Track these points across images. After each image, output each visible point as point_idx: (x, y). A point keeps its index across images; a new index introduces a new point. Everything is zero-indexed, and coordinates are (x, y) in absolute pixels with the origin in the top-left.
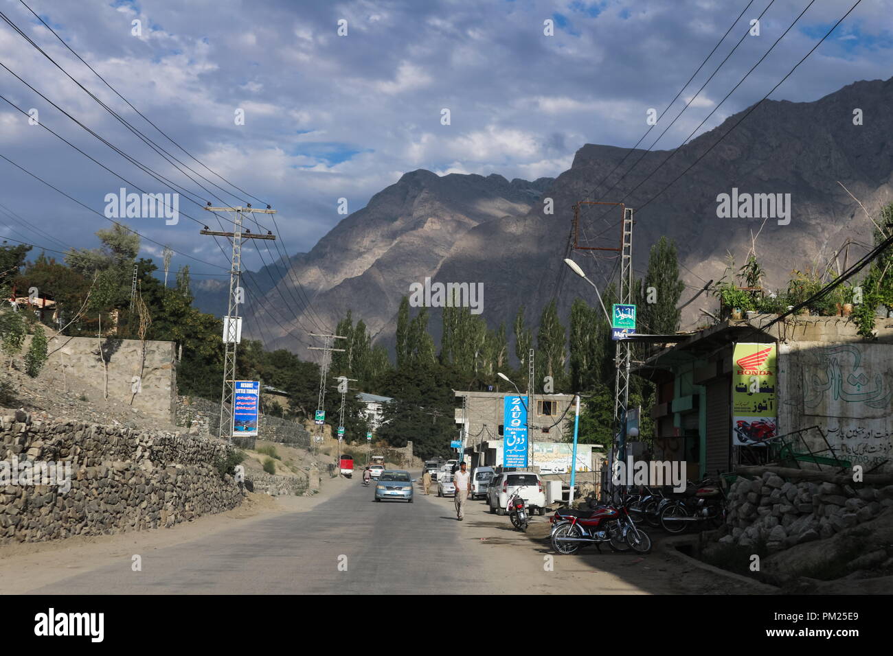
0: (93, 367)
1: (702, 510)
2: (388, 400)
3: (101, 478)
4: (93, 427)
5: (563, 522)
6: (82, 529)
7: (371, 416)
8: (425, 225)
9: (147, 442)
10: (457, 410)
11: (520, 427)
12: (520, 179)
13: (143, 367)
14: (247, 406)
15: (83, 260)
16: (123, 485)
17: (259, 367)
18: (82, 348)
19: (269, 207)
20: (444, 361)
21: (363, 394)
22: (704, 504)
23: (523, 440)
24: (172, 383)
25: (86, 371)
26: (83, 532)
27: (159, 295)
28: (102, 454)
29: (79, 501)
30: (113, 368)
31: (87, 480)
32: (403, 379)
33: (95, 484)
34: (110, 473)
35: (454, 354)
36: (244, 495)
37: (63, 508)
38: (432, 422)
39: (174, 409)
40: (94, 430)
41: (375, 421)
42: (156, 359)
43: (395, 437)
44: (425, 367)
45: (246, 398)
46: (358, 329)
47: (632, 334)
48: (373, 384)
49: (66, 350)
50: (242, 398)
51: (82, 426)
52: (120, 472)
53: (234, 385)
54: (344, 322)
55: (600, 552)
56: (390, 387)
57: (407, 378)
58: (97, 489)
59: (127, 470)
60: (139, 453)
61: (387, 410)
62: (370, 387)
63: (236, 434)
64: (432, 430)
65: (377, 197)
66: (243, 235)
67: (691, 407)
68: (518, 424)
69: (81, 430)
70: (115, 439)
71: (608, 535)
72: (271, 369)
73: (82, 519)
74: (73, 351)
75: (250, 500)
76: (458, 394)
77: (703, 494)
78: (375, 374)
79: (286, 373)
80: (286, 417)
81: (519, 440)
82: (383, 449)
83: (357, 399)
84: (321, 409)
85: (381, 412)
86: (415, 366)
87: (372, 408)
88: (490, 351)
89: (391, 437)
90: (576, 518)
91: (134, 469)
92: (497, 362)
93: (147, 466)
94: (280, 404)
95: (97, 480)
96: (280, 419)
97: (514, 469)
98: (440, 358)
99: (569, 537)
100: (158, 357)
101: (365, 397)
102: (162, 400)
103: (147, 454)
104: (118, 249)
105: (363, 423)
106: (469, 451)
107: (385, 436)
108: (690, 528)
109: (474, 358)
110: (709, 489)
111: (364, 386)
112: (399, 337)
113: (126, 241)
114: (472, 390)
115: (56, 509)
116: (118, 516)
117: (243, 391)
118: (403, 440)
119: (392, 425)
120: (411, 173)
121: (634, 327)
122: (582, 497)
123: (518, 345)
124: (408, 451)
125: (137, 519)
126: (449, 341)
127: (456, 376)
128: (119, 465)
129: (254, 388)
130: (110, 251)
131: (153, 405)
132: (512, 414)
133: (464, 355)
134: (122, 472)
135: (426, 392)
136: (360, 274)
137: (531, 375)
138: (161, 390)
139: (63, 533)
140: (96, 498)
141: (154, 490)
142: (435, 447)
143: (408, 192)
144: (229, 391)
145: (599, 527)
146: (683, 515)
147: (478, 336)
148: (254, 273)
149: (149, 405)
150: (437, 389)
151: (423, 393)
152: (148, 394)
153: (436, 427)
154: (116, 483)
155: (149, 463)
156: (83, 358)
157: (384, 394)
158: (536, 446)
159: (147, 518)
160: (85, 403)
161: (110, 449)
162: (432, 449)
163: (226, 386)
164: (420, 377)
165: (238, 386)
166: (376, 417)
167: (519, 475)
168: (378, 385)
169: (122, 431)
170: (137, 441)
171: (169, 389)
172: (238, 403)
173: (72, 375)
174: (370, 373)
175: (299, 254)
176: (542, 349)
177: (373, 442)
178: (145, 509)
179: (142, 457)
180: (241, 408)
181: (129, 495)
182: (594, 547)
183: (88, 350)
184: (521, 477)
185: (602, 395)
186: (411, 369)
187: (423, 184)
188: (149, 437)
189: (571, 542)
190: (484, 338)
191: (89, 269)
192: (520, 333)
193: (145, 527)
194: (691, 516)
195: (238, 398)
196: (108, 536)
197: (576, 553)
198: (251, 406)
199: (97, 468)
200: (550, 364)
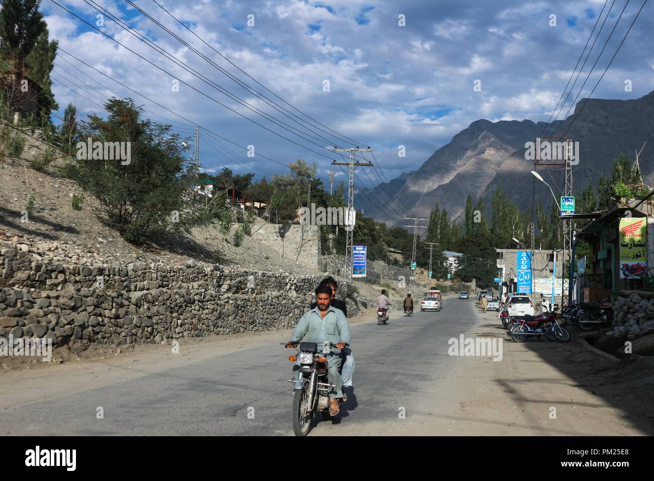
0: (276, 240)
1: (603, 316)
2: (460, 255)
3: (265, 301)
4: (260, 273)
5: (517, 324)
6: (253, 328)
7: (451, 264)
8: (486, 152)
9: (293, 281)
10: (498, 260)
11: (526, 269)
12: (542, 122)
13: (303, 240)
14: (360, 260)
15: (281, 181)
16: (278, 304)
17: (384, 237)
18: (269, 230)
19: (369, 148)
20: (494, 231)
21: (446, 252)
22: (605, 313)
23: (529, 277)
24: (319, 248)
25: (272, 243)
26: (254, 329)
27: (324, 199)
28: (266, 288)
29: (251, 313)
30: (286, 240)
31: (256, 301)
32: (470, 242)
33: (261, 304)
34: (270, 298)
35: (500, 227)
36: (359, 310)
37: (242, 317)
38: (487, 267)
39: (319, 262)
40: (260, 275)
41: (453, 267)
42: (309, 235)
43: (465, 277)
44: (483, 235)
45: (359, 256)
46: (443, 215)
47: (572, 214)
48: (453, 246)
49: (261, 231)
50: (357, 255)
51: (253, 273)
52: (276, 297)
53: (352, 249)
54: (435, 210)
55: (540, 341)
56: (462, 248)
57: (472, 242)
58: (262, 307)
59: (280, 296)
60: (288, 287)
61: (460, 261)
62: (451, 248)
63: (354, 276)
64: (487, 272)
65: (457, 136)
66: (355, 164)
67: (606, 256)
68: (525, 268)
69: (253, 275)
70: (273, 279)
71: (544, 331)
72: (392, 238)
73: (253, 323)
74: (265, 232)
75: (363, 313)
76: (498, 250)
77: (603, 307)
78: (454, 240)
79: (401, 240)
80: (400, 266)
81: (526, 277)
82: (459, 283)
83: (443, 254)
84: (414, 261)
85: (457, 262)
86: (477, 235)
87: (451, 260)
88: (522, 225)
89: (463, 276)
90: (524, 321)
91: (285, 296)
92: (526, 231)
93: (293, 294)
94: (398, 259)
95: (262, 302)
96: (396, 267)
97: (525, 294)
98: (492, 230)
99: (521, 332)
100: (310, 234)
101: (447, 253)
102: (313, 257)
103: (293, 287)
104: (299, 174)
105: (446, 269)
106: (505, 284)
107: (459, 276)
108: (596, 327)
109: (512, 229)
110: (607, 304)
111: (447, 247)
112: (466, 218)
113: (304, 169)
114: (508, 248)
115: (238, 317)
116: (275, 321)
117: (358, 252)
118: (470, 278)
119: (463, 270)
120: (476, 122)
121: (573, 210)
122: (559, 310)
123: (539, 221)
124: (473, 284)
125: (286, 323)
126: (496, 220)
127: (501, 240)
128: (275, 293)
129: (364, 250)
130: (295, 175)
131: (308, 261)
132: (521, 262)
133: (505, 227)
134: (277, 297)
135: (483, 250)
136: (448, 182)
137: (533, 239)
138: (313, 252)
139: (242, 330)
140: (261, 311)
141: (297, 307)
142: (489, 282)
143: (474, 133)
144: (349, 252)
145: (538, 326)
146: (592, 320)
147: (514, 216)
148: (386, 184)
149: (306, 260)
150: (490, 248)
151: (482, 250)
152: (305, 254)
153: (489, 270)
154: (274, 303)
155: (294, 292)
156: (270, 235)
157: (459, 252)
158: (536, 281)
159: (293, 322)
160: (267, 260)
161: (270, 285)
162: (487, 283)
163: (348, 249)
164: (480, 241)
165: (355, 249)
166: (454, 265)
167: (518, 298)
168: (455, 246)
169: (277, 275)
170: (287, 281)
171: (317, 251)
172: (355, 259)
173: (265, 245)
174: (451, 240)
175: (412, 171)
176: (554, 223)
177: (451, 279)
178: (291, 317)
179: (290, 289)
180: (357, 261)
181: (282, 310)
182: (536, 338)
183: (273, 231)
184: (519, 299)
185: (586, 250)
186: (474, 237)
187: (483, 128)
188: (295, 278)
189: (522, 335)
190: (518, 217)
191: (284, 185)
192: (540, 214)
193: (291, 327)
194: (596, 320)
195: (355, 256)
196: (268, 332)
197: (524, 341)
198: (362, 260)
199: (263, 295)
200: (559, 232)
